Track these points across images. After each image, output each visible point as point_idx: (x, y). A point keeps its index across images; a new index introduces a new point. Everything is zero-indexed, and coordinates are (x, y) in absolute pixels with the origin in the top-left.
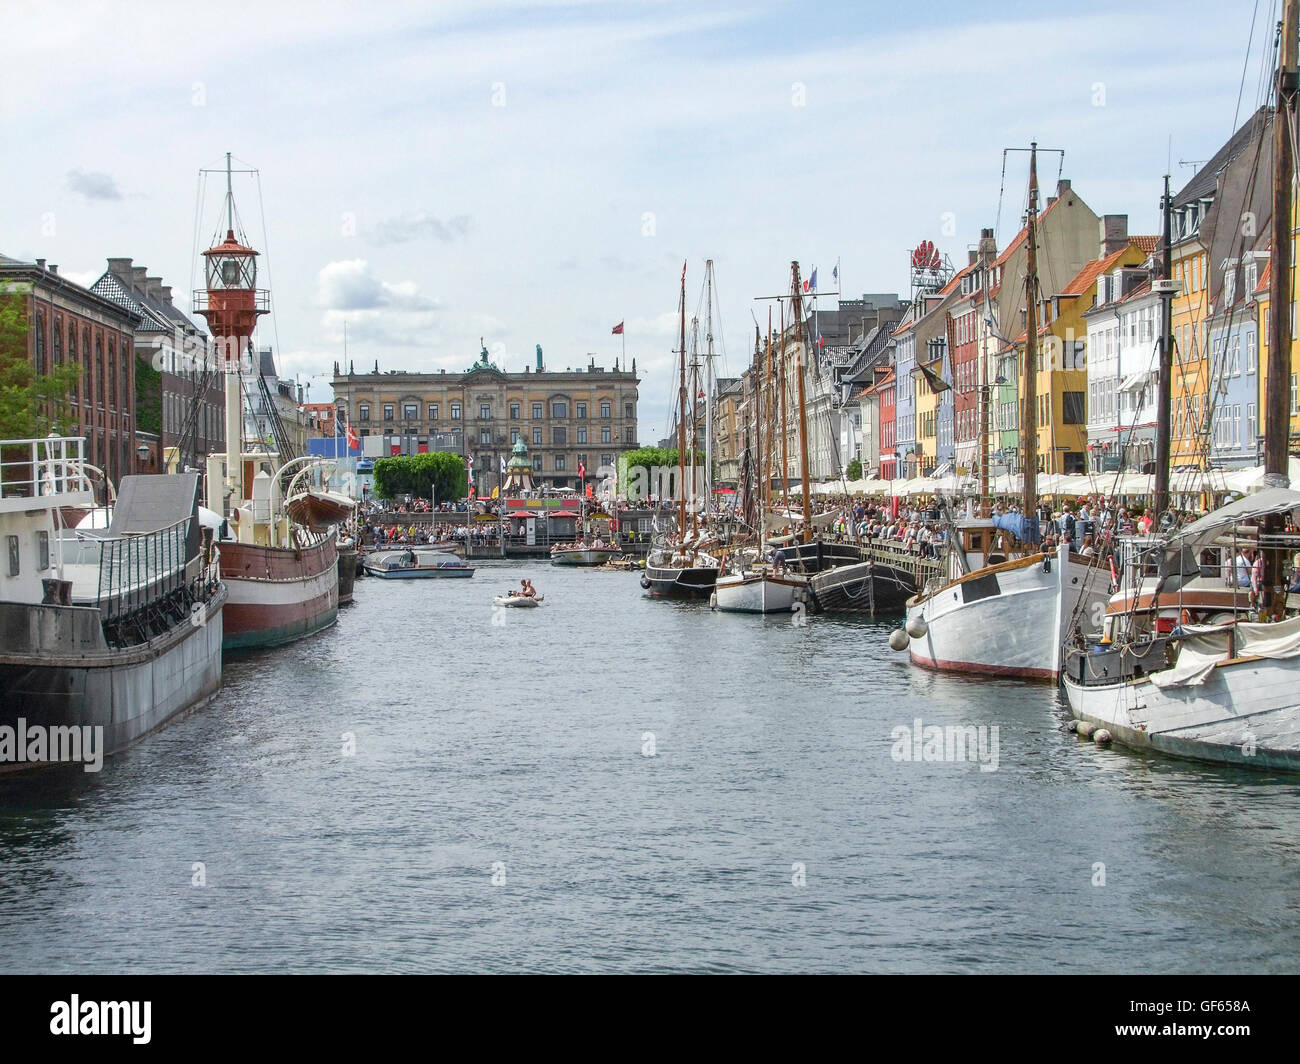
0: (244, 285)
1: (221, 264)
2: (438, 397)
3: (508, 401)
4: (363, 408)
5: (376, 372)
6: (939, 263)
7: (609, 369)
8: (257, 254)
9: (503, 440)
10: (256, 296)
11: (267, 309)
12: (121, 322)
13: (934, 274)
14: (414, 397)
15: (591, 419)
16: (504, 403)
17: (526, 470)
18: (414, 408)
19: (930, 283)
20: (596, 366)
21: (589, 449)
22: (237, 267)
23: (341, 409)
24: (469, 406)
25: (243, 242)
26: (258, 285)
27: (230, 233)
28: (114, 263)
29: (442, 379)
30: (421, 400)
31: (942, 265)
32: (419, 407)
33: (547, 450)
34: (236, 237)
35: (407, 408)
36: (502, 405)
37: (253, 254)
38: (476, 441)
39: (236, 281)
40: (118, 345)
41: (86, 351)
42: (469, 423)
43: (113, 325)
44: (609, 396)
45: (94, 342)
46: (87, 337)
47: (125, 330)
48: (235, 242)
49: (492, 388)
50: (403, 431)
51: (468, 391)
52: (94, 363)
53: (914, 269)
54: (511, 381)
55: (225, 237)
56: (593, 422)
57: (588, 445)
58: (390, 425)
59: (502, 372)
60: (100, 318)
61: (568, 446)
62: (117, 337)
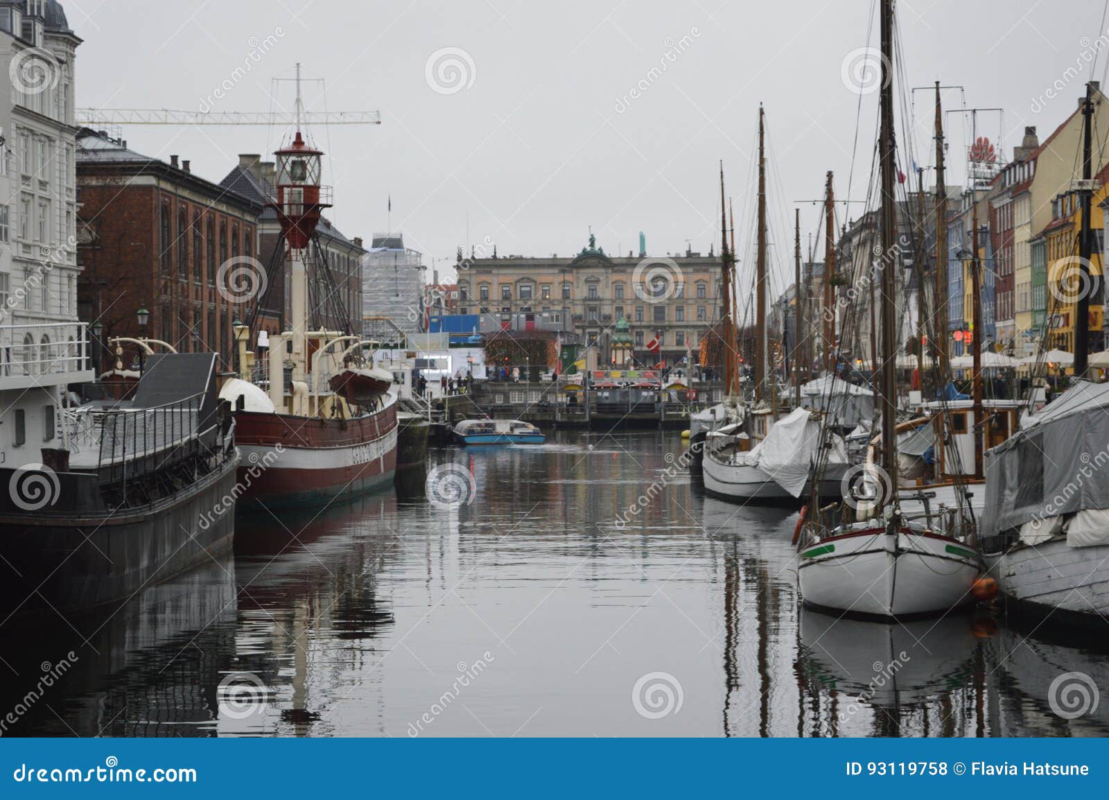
0: (310, 182)
1: (290, 161)
2: (549, 279)
3: (613, 283)
4: (483, 289)
5: (495, 257)
6: (995, 158)
7: (705, 254)
8: (322, 154)
9: (608, 318)
10: (321, 191)
11: (330, 203)
12: (244, 211)
13: (990, 168)
14: (528, 279)
15: (687, 299)
16: (610, 284)
17: (628, 345)
18: (528, 289)
19: (986, 176)
20: (692, 252)
21: (686, 327)
22: (303, 164)
23: (463, 289)
24: (578, 287)
25: (309, 144)
26: (323, 182)
27: (299, 135)
28: (244, 159)
29: (554, 264)
30: (535, 282)
31: (997, 160)
32: (533, 287)
33: (648, 327)
34: (304, 139)
35: (523, 289)
36: (607, 287)
37: (318, 154)
38: (583, 318)
39: (303, 178)
40: (241, 232)
41: (210, 237)
42: (578, 302)
43: (237, 214)
44: (704, 279)
45: (218, 229)
46: (211, 225)
47: (248, 218)
48: (303, 143)
49: (599, 272)
50: (519, 310)
51: (578, 273)
52: (218, 248)
53: (971, 163)
54: (616, 265)
55: (294, 139)
56: (691, 302)
57: (684, 323)
58: (507, 304)
59: (608, 256)
60: (224, 208)
61: (667, 323)
62: (241, 225)
